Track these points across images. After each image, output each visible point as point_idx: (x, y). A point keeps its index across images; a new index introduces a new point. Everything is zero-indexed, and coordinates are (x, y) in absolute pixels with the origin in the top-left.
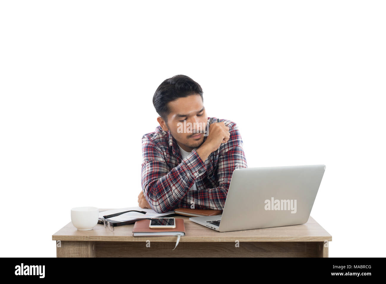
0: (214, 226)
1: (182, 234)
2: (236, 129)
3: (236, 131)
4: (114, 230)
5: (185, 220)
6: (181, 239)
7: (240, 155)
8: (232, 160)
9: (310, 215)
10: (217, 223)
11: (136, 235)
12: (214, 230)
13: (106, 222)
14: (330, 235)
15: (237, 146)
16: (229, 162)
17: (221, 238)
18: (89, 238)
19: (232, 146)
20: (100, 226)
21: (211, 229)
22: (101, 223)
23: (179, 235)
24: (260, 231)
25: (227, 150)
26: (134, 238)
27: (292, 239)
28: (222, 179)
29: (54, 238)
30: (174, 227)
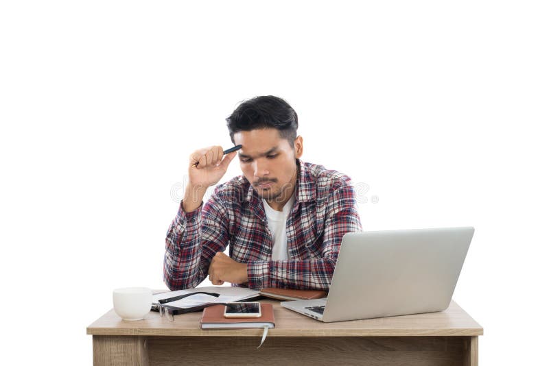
0: (316, 314)
1: (271, 326)
2: (351, 185)
3: (350, 187)
4: (174, 320)
5: (275, 306)
6: (269, 333)
7: (354, 218)
8: (344, 223)
9: (453, 298)
10: (320, 310)
11: (204, 326)
12: (316, 320)
13: (163, 309)
14: (480, 326)
15: (351, 206)
16: (339, 225)
17: (325, 331)
18: (139, 331)
19: (344, 206)
20: (154, 315)
21: (312, 318)
22: (155, 310)
23: (267, 326)
24: (381, 320)
25: (337, 211)
26: (202, 331)
27: (427, 332)
28: (330, 248)
29: (89, 330)
30: (258, 315)
